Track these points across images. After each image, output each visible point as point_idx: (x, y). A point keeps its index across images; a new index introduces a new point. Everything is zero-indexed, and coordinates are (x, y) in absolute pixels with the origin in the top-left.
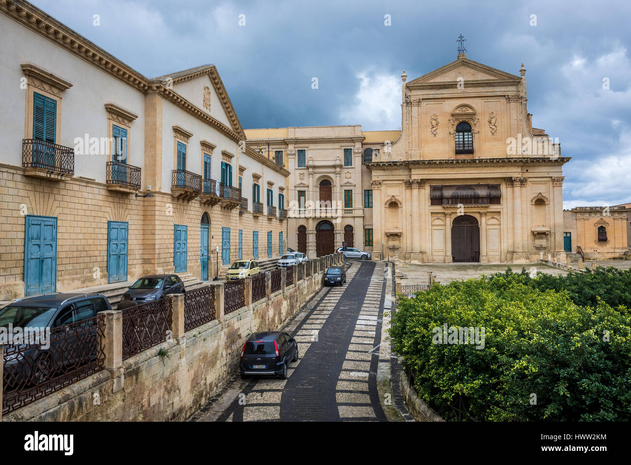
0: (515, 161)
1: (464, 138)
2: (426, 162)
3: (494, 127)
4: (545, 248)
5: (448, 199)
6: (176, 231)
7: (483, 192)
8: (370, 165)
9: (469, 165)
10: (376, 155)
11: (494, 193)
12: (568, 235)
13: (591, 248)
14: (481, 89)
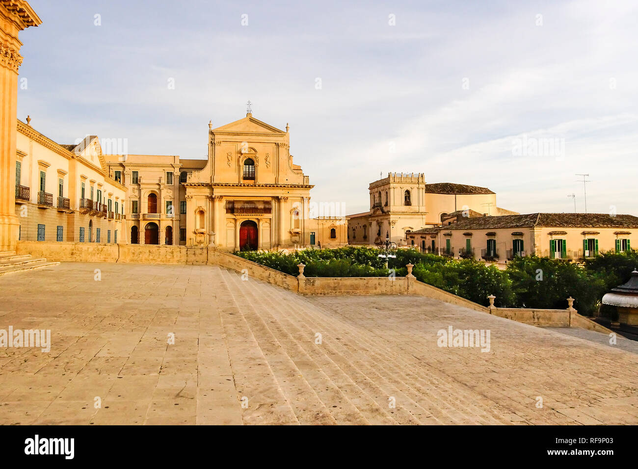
0: (281, 186)
1: (249, 169)
2: (224, 185)
3: (268, 163)
4: (298, 242)
5: (238, 209)
6: (81, 230)
7: (261, 206)
8: (185, 184)
9: (251, 187)
10: (190, 178)
11: (267, 206)
12: (313, 234)
13: (327, 242)
14: (260, 138)
